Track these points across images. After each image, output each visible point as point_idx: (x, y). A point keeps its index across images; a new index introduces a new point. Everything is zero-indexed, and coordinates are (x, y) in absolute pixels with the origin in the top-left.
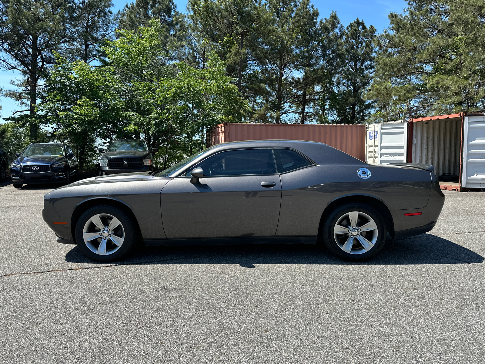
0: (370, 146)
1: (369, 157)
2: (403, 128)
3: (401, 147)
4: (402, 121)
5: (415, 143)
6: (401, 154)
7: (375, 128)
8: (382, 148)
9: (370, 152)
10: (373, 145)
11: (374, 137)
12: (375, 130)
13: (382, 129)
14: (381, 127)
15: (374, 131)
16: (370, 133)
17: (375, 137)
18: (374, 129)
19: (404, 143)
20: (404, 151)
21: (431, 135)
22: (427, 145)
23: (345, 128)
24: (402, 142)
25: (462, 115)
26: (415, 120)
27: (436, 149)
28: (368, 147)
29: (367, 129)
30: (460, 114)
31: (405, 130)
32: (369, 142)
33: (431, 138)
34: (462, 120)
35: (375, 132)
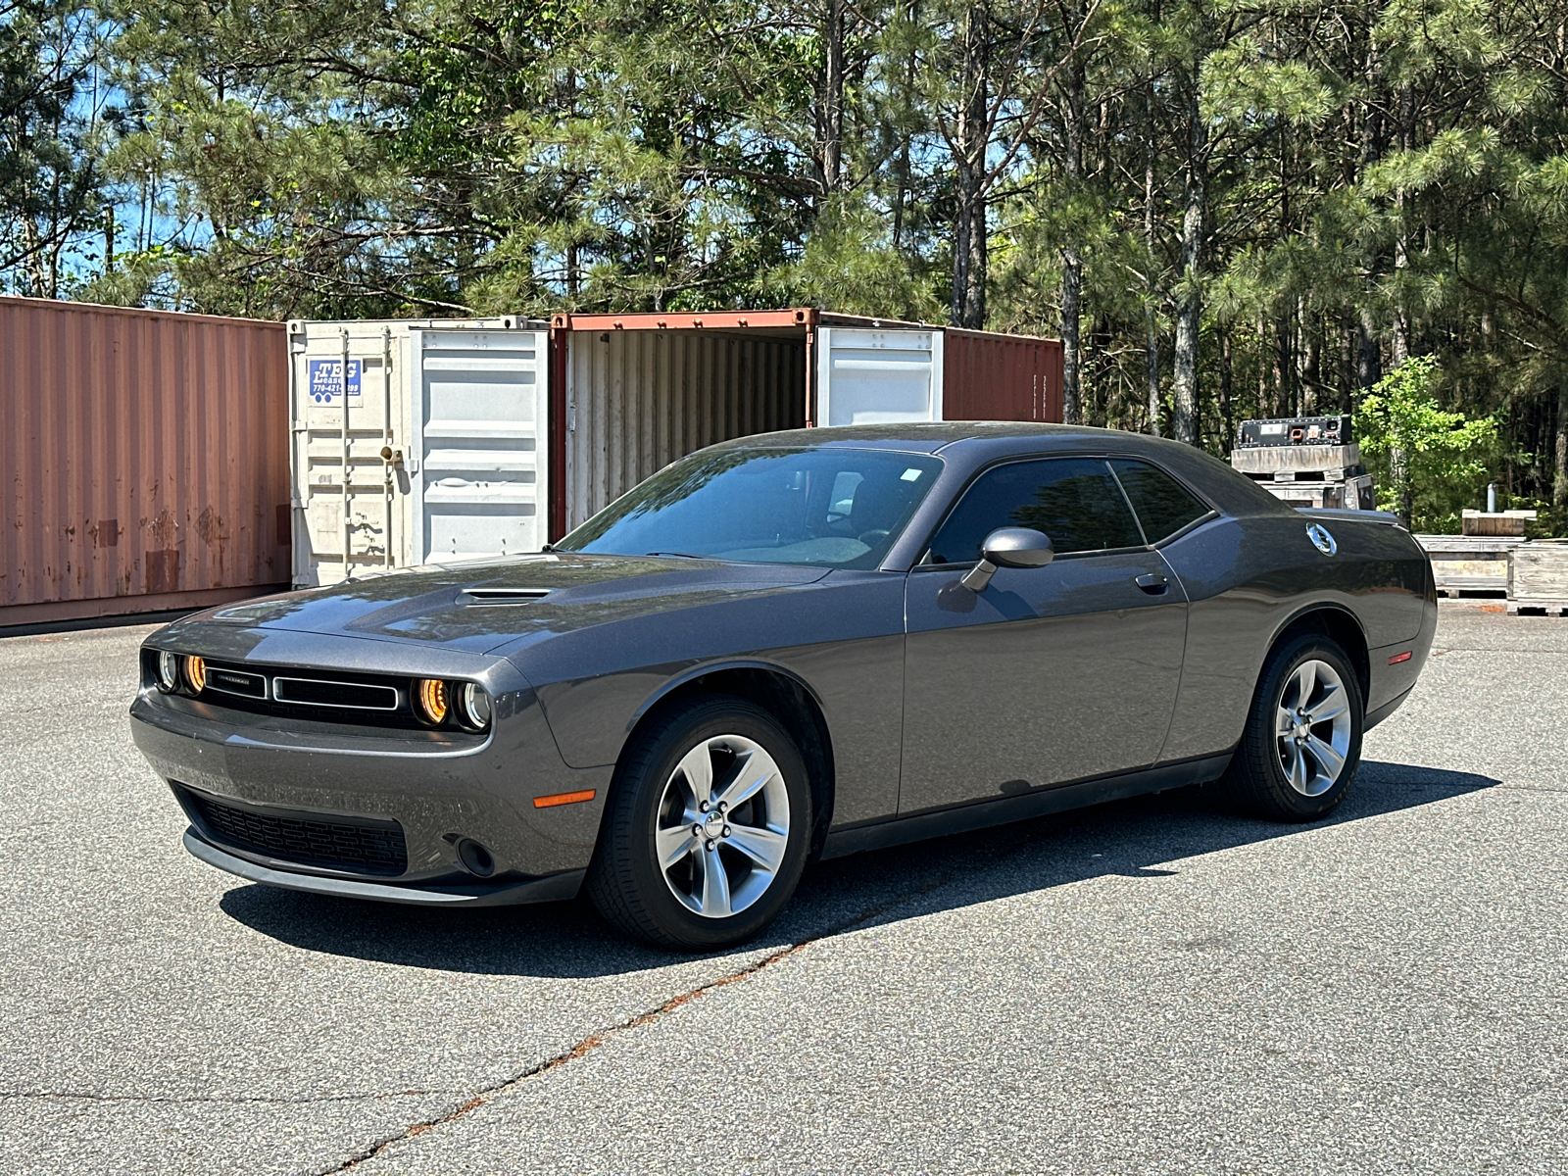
0: (314, 434)
1: (314, 489)
2: (531, 354)
3: (523, 444)
4: (508, 323)
5: (573, 427)
6: (524, 477)
7: (346, 344)
8: (429, 444)
9: (314, 461)
10: (341, 426)
11: (343, 389)
12: (346, 354)
13: (426, 353)
14: (424, 346)
15: (342, 358)
16: (315, 366)
17: (351, 388)
18: (341, 349)
19: (537, 427)
20: (537, 460)
21: (617, 390)
22: (609, 436)
23: (192, 330)
24: (529, 419)
25: (806, 319)
26: (581, 323)
27: (633, 453)
28: (303, 438)
29: (298, 347)
30: (800, 316)
31: (540, 366)
32: (309, 412)
33: (617, 406)
34: (810, 339)
35: (347, 362)
